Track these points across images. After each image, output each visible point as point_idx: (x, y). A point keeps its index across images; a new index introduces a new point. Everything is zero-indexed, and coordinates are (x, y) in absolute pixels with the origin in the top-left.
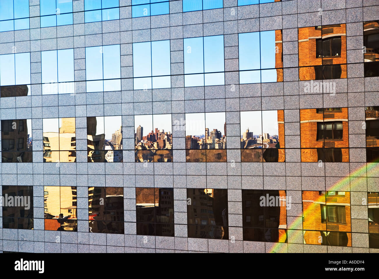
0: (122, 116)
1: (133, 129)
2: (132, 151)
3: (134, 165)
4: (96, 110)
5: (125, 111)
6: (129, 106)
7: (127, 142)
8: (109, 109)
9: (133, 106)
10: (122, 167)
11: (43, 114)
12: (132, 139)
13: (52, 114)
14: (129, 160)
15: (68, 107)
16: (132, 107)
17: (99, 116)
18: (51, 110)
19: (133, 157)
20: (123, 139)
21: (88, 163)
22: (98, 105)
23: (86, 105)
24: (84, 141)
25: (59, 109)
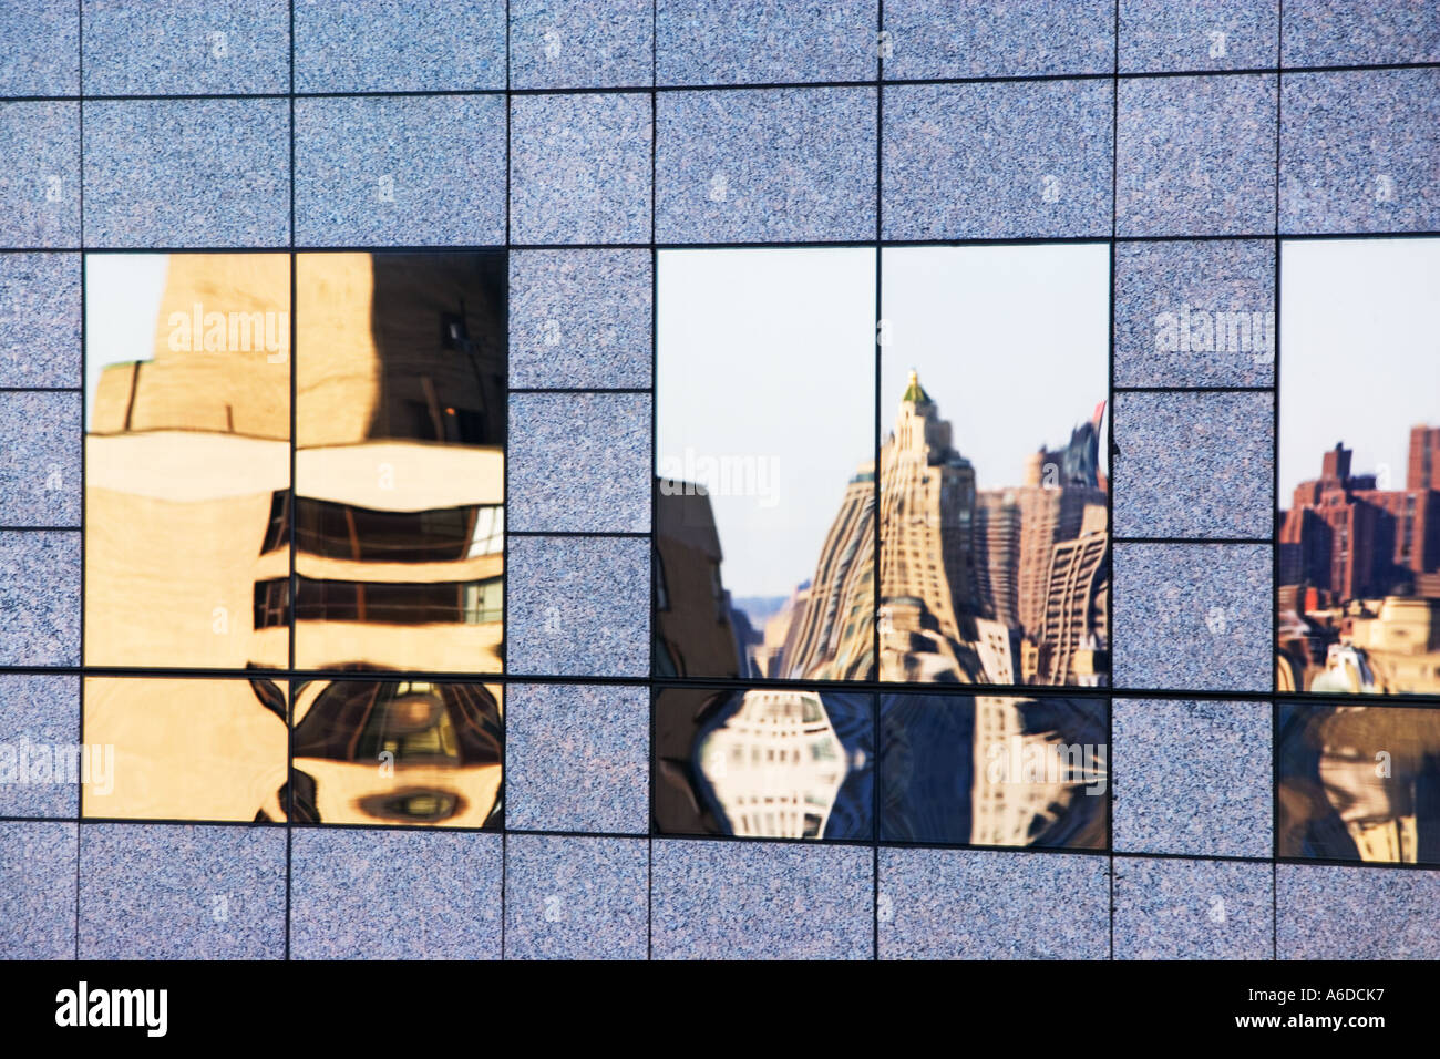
0: (1112, 240)
1: (1260, 424)
2: (1236, 705)
3: (1262, 901)
4: (771, 165)
5: (1155, 183)
6: (1216, 118)
7: (1172, 593)
8: (949, 152)
9: (1266, 111)
10: (1104, 916)
11: (91, 193)
12: (1236, 551)
13: (212, 196)
14: (1196, 827)
15: (416, 111)
16: (1251, 126)
17: (811, 233)
18: (191, 139)
19: (1247, 793)
20: (1117, 548)
21: (660, 845)
22: (802, 98)
23: (653, 90)
24: (616, 563)
25: (304, 138)
